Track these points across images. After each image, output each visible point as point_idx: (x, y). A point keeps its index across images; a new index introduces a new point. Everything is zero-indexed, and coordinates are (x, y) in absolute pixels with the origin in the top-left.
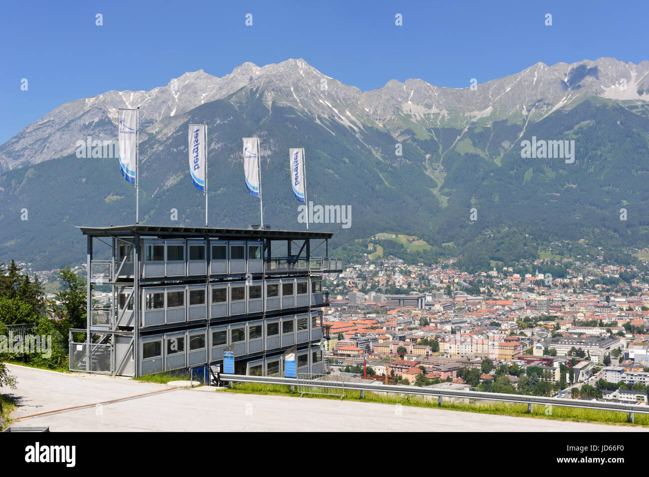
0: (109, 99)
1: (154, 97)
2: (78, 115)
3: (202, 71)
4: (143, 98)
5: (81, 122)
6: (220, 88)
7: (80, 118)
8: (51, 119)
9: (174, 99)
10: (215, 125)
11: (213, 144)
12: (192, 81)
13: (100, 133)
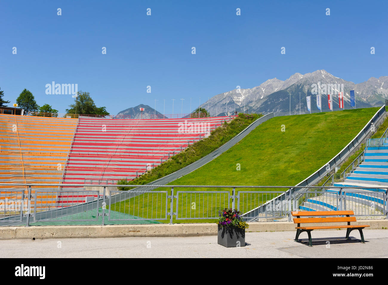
0: (234, 93)
1: (254, 91)
2: (220, 100)
3: (276, 78)
4: (249, 92)
5: (222, 103)
6: (284, 86)
7: (221, 101)
8: (210, 102)
9: (262, 91)
10: (279, 101)
11: (278, 110)
12: (271, 83)
13: (229, 107)
